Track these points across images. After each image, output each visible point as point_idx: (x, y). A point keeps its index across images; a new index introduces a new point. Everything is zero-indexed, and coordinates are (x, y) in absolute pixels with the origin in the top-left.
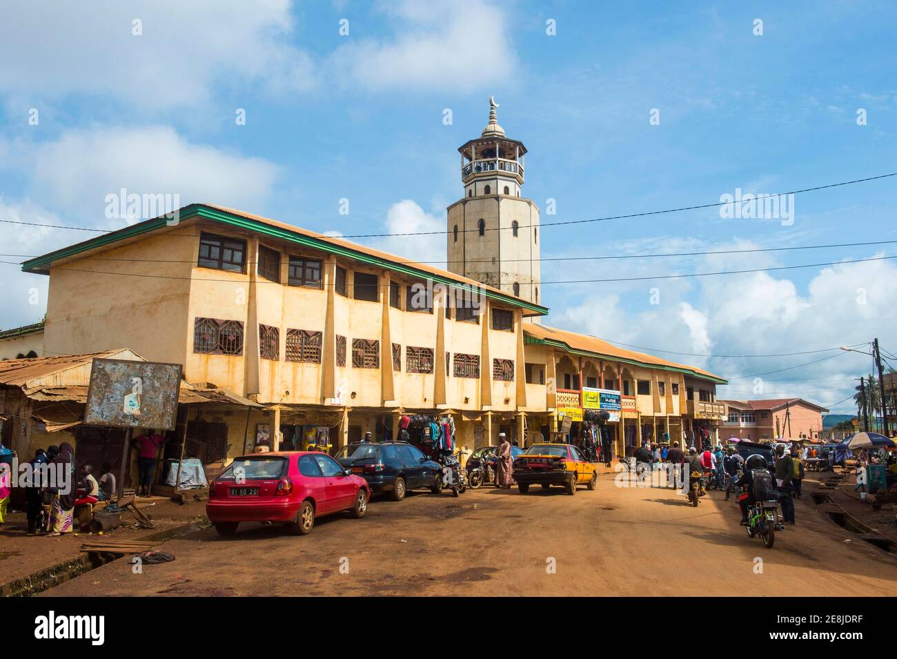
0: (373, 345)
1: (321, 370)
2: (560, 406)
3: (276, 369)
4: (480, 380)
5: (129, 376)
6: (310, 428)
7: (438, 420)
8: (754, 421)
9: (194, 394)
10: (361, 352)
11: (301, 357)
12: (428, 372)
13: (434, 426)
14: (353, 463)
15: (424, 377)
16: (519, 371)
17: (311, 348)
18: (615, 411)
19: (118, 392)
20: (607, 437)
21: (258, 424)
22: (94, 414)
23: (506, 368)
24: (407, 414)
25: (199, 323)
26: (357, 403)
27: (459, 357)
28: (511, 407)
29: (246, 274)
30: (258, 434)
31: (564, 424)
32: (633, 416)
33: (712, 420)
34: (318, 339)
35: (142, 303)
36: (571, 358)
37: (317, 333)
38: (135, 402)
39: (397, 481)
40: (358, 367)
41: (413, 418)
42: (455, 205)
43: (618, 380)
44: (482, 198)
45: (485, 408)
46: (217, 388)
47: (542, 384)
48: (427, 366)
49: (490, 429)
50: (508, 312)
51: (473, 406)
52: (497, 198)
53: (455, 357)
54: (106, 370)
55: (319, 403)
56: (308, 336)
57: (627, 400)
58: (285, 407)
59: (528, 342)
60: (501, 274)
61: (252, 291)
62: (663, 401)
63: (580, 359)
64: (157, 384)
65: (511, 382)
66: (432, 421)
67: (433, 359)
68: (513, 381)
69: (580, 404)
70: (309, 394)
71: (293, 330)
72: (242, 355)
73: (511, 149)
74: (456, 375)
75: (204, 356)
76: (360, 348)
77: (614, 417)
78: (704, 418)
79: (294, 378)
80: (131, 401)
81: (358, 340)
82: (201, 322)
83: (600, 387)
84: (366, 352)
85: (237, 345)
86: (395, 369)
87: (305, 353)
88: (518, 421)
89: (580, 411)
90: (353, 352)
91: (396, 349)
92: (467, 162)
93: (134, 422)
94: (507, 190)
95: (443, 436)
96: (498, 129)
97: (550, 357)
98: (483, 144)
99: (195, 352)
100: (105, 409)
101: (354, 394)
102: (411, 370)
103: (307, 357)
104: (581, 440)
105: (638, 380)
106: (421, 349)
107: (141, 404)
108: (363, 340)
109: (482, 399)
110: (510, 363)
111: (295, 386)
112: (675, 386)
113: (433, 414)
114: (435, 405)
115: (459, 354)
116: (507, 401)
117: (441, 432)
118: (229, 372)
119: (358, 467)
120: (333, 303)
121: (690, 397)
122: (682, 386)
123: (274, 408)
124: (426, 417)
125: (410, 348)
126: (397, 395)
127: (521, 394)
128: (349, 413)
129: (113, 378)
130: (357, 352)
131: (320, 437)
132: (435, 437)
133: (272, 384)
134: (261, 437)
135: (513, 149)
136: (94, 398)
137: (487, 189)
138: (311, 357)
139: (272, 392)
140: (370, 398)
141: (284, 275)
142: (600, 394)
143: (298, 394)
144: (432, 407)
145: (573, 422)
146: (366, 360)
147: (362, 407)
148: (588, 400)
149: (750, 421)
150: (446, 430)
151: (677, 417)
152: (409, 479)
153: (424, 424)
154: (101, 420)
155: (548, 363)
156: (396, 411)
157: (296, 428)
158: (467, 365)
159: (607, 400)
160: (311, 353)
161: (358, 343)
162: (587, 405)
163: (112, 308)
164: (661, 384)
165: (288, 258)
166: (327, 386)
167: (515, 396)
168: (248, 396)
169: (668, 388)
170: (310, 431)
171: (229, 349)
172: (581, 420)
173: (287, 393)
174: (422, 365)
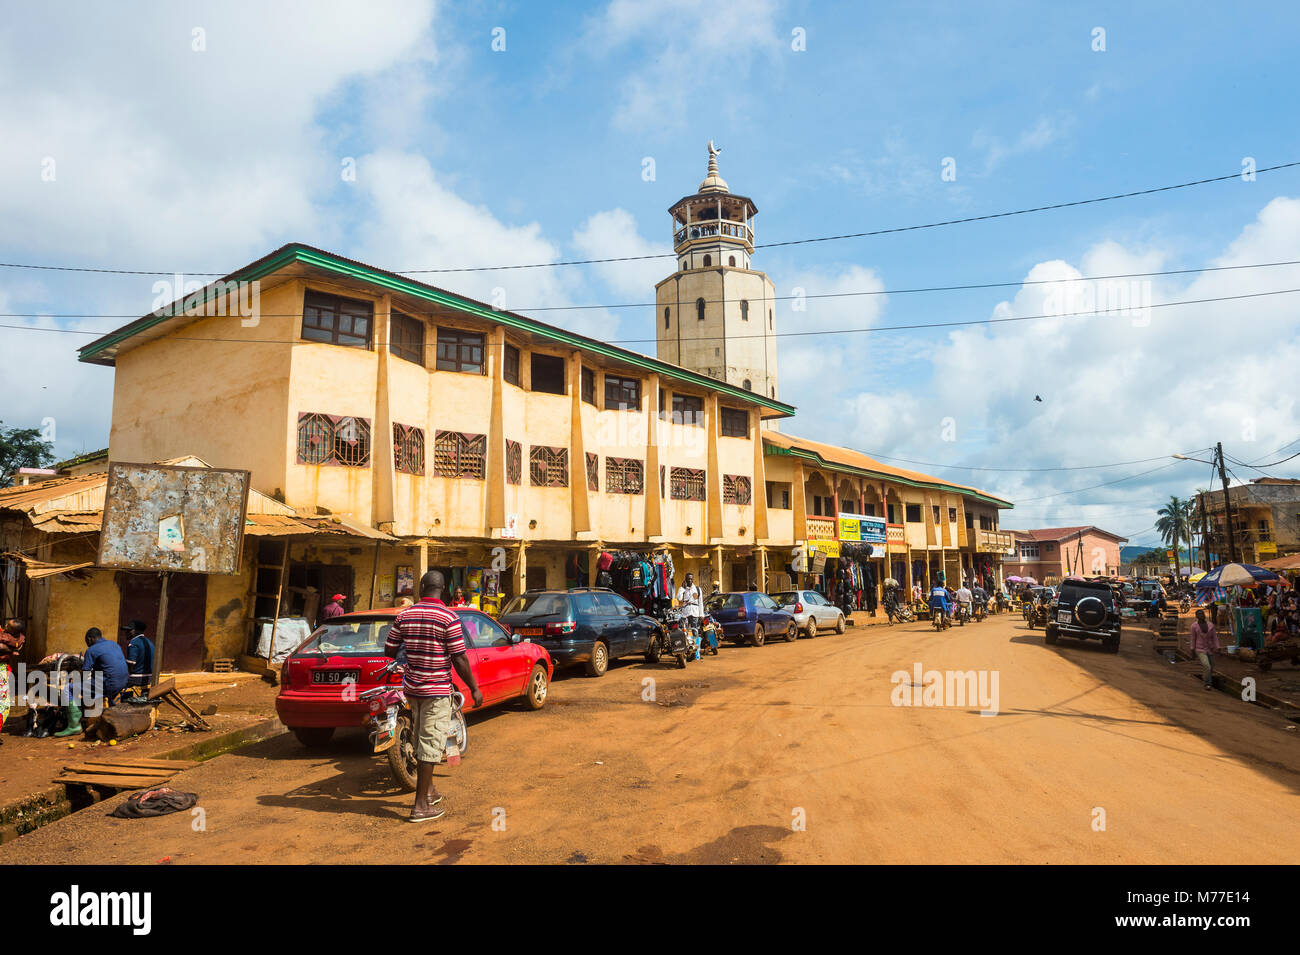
0: (559, 455)
1: (485, 488)
2: (811, 538)
3: (421, 487)
4: (707, 503)
5: (166, 489)
6: (473, 570)
7: (650, 558)
8: (1037, 555)
9: (294, 522)
10: (543, 464)
11: (456, 471)
12: (636, 492)
13: (646, 566)
14: (528, 621)
15: (631, 500)
16: (758, 491)
17: (471, 459)
18: (879, 544)
19: (149, 516)
20: (870, 577)
21: (398, 567)
22: (113, 550)
23: (741, 487)
24: (609, 550)
25: (303, 422)
26: (538, 535)
27: (677, 472)
28: (748, 540)
29: (373, 350)
30: (399, 581)
31: (816, 562)
32: (902, 550)
33: (995, 554)
34: (480, 445)
35: (228, 396)
36: (822, 474)
37: (480, 436)
38: (176, 531)
39: (595, 647)
40: (539, 485)
41: (617, 555)
42: (667, 281)
43: (882, 504)
44: (700, 271)
45: (714, 541)
46: (330, 514)
47: (787, 508)
48: (633, 486)
49: (720, 569)
50: (741, 412)
51: (696, 539)
52: (721, 271)
53: (672, 472)
54: (130, 480)
55: (483, 536)
56: (466, 441)
57: (893, 530)
58: (435, 542)
59: (769, 452)
60: (727, 369)
61: (382, 375)
62: (938, 530)
63: (835, 475)
64: (210, 502)
65: (748, 506)
66: (643, 559)
67: (642, 475)
68: (750, 504)
69: (835, 536)
70: (468, 523)
71: (445, 433)
72: (368, 466)
73: (737, 207)
74: (674, 497)
75: (312, 469)
76: (540, 459)
77: (878, 552)
78: (988, 551)
79: (447, 501)
80: (170, 530)
81: (538, 447)
82: (307, 418)
83: (860, 513)
84: (549, 464)
85: (362, 453)
86: (591, 489)
87: (462, 464)
88: (757, 558)
89: (836, 545)
90: (532, 464)
91: (592, 461)
92: (680, 226)
93: (174, 562)
94: (732, 260)
95: (658, 580)
96: (720, 183)
97: (798, 473)
98: (700, 202)
99: (299, 462)
100: (130, 543)
101: (533, 523)
102: (612, 489)
103: (466, 470)
104: (837, 581)
105: (907, 503)
106: (626, 460)
107: (186, 534)
108: (546, 447)
109: (709, 529)
110: (746, 480)
111: (448, 512)
112: (952, 511)
113: (645, 549)
114: (647, 538)
115: (677, 469)
116: (742, 532)
117: (655, 575)
118: (349, 491)
119: (535, 627)
120: (500, 394)
121: (970, 525)
122: (961, 511)
123: (419, 542)
124: (634, 555)
125: (612, 459)
126: (593, 525)
127: (761, 523)
128: (528, 551)
129: (142, 494)
130: (536, 464)
131: (487, 584)
132: (647, 583)
133: (415, 509)
134: (404, 584)
135: (739, 208)
136: (112, 525)
137: (707, 260)
138: (471, 471)
139: (415, 520)
140: (557, 528)
141: (431, 354)
142: (861, 522)
143: (452, 523)
144: (641, 539)
145: (828, 559)
146: (550, 475)
147: (546, 542)
148: (846, 529)
149: (1033, 555)
150: (662, 572)
151: (954, 551)
152: (614, 644)
153: (633, 563)
154: (124, 559)
155: (796, 480)
156: (592, 546)
157: (454, 571)
158: (689, 483)
159: (869, 530)
160: (471, 465)
161: (538, 452)
162: (844, 537)
163: (191, 406)
164: (936, 509)
165: (435, 330)
166: (494, 512)
167: (752, 525)
168: (378, 526)
169: (944, 514)
170: (473, 575)
171: (349, 459)
172: (838, 556)
173: (438, 522)
174: (628, 484)
